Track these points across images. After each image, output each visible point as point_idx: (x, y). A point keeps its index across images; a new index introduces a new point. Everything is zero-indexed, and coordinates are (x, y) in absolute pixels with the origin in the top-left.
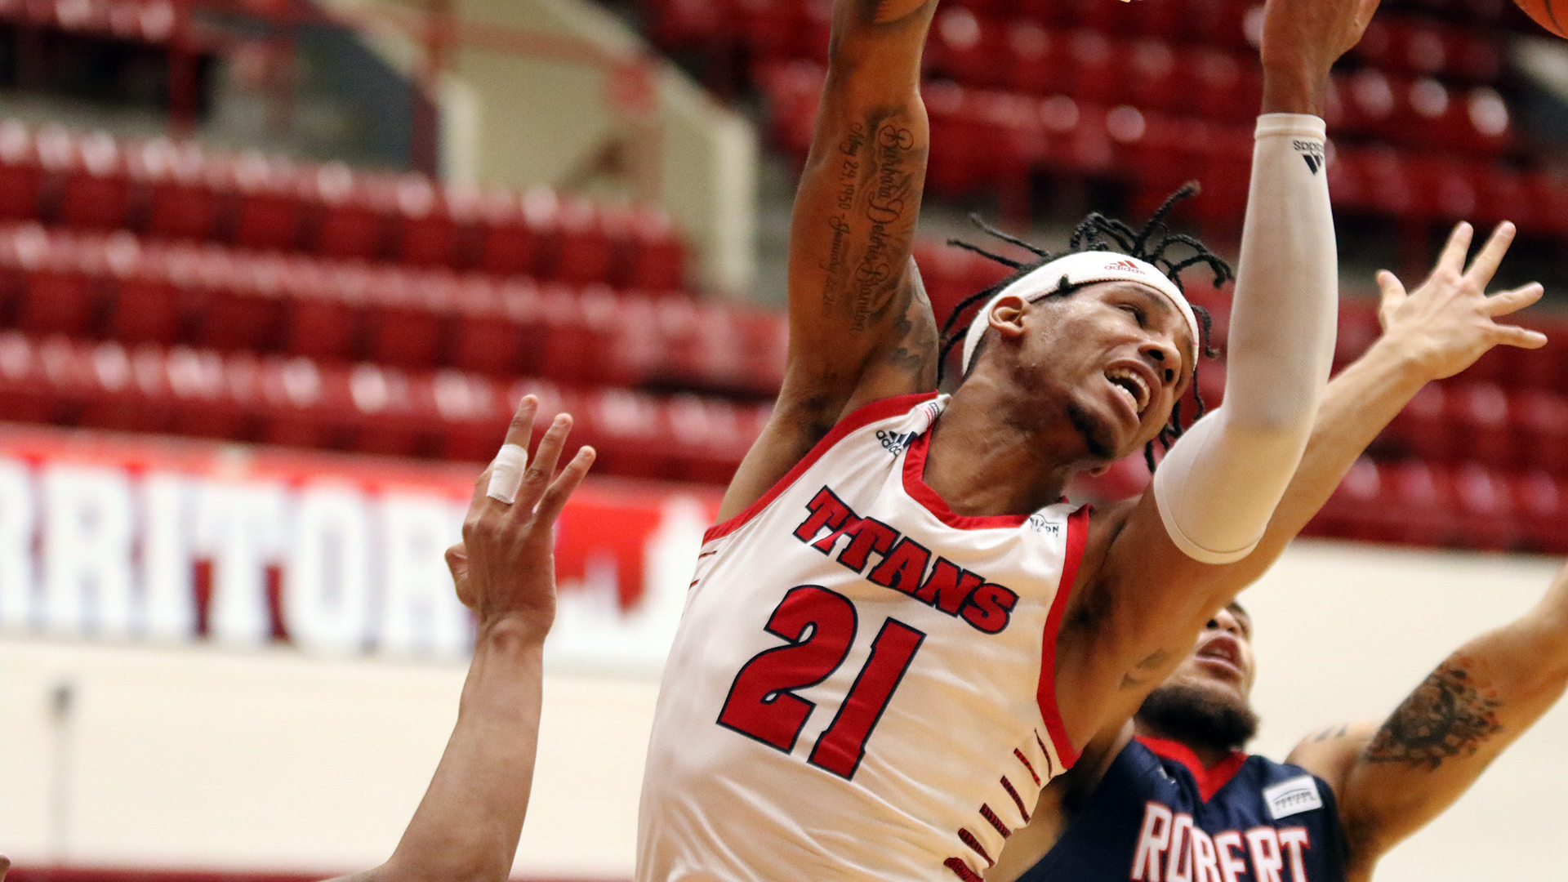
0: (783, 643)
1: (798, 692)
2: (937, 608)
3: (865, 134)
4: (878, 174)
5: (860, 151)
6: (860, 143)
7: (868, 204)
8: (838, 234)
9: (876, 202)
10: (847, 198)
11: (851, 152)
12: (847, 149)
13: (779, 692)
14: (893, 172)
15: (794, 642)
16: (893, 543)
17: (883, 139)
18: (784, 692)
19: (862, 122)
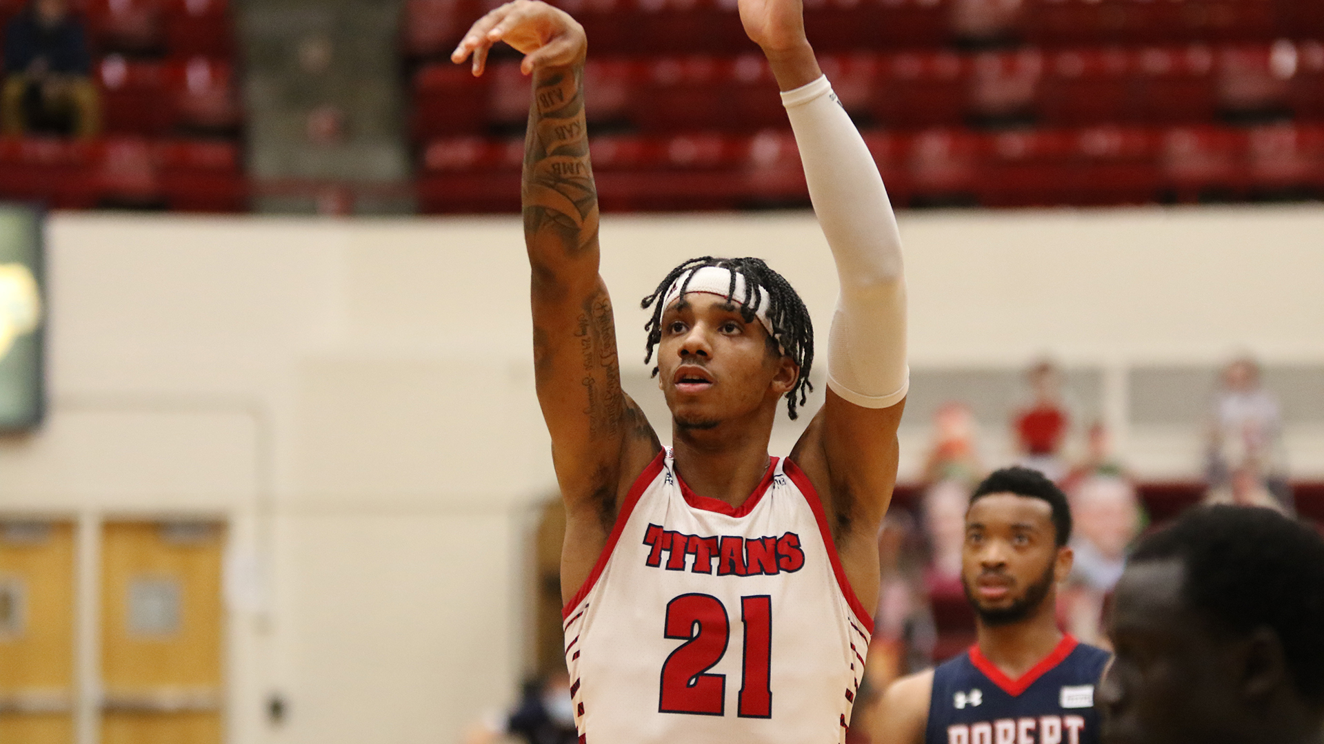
0: (682, 642)
1: (709, 672)
2: (766, 574)
3: (587, 318)
4: (601, 336)
5: (589, 329)
6: (587, 325)
7: (600, 358)
8: (590, 387)
9: (605, 354)
10: (589, 362)
11: (584, 333)
12: (580, 333)
13: (697, 676)
14: (607, 329)
15: (691, 639)
16: (717, 545)
17: (598, 314)
18: (700, 674)
19: (583, 311)
